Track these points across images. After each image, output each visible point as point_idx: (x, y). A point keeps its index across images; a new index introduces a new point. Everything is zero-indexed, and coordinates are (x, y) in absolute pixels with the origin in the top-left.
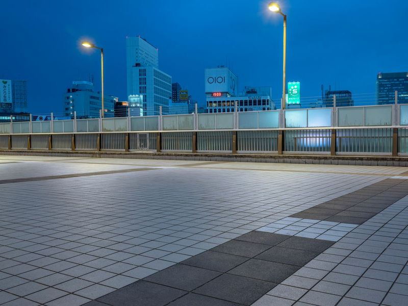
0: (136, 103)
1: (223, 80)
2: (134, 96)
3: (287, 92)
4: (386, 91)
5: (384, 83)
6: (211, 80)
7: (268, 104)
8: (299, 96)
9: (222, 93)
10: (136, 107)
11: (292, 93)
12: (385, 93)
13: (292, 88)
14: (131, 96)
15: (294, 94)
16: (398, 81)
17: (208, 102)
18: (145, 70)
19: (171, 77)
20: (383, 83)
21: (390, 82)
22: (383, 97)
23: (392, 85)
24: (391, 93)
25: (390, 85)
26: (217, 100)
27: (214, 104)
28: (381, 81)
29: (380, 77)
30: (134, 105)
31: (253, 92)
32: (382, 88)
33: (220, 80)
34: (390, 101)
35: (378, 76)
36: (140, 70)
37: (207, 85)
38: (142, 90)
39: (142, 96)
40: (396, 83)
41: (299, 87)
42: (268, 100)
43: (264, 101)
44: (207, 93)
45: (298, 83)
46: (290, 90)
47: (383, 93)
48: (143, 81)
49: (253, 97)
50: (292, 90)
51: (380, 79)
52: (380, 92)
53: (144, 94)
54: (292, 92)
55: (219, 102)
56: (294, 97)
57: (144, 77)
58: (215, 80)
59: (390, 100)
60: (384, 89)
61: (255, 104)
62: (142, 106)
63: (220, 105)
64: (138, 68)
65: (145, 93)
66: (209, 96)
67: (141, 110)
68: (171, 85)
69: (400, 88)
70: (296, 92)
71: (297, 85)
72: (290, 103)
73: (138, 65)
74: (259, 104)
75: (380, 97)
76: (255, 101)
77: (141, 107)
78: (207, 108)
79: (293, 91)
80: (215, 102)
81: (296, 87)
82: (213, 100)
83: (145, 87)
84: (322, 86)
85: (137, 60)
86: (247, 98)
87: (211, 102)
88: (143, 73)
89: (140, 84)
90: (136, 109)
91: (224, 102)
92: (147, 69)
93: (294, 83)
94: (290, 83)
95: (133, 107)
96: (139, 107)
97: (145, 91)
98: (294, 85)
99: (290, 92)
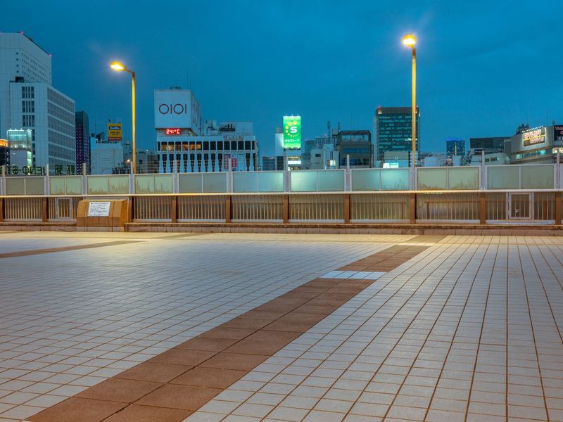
0: (19, 142)
1: (184, 109)
2: (16, 130)
3: (282, 131)
4: (388, 132)
5: (386, 121)
7: (253, 149)
8: (300, 137)
9: (181, 129)
10: (20, 149)
11: (289, 132)
12: (387, 136)
13: (290, 124)
14: (11, 130)
15: (293, 134)
16: (403, 118)
17: (159, 143)
18: (33, 88)
19: (73, 101)
20: (384, 121)
21: (393, 119)
22: (384, 141)
23: (396, 125)
24: (394, 136)
25: (393, 125)
26: (175, 139)
27: (169, 147)
28: (381, 117)
29: (379, 113)
30: (16, 146)
31: (230, 129)
32: (383, 129)
33: (178, 109)
34: (394, 147)
35: (377, 111)
36: (23, 88)
37: (158, 116)
38: (28, 122)
39: (29, 131)
40: (401, 121)
41: (299, 123)
42: (253, 142)
43: (248, 143)
44: (157, 129)
45: (299, 118)
46: (287, 127)
47: (383, 136)
48: (28, 107)
49: (230, 137)
50: (290, 127)
51: (380, 115)
52: (380, 134)
53: (33, 128)
54: (289, 130)
55: (178, 143)
56: (292, 138)
57: (31, 100)
58: (171, 109)
59: (394, 145)
60: (385, 130)
61: (234, 148)
62: (30, 147)
63: (178, 148)
64: (20, 85)
65: (34, 126)
66: (161, 133)
67: (29, 153)
68: (74, 114)
69: (406, 128)
70: (296, 131)
71: (297, 120)
72: (286, 146)
73: (19, 79)
74: (241, 148)
75: (380, 142)
76: (234, 143)
77: (29, 150)
78: (159, 152)
79: (292, 129)
80: (171, 143)
81: (295, 123)
82: (168, 139)
83: (33, 117)
84: (329, 122)
85: (18, 72)
86: (217, 139)
87: (164, 143)
88: (28, 92)
89: (24, 111)
90: (20, 152)
91: (185, 143)
92: (36, 86)
93: (292, 118)
94: (286, 118)
95: (16, 149)
96: (25, 149)
97: (33, 122)
98: (292, 121)
99: (287, 131)
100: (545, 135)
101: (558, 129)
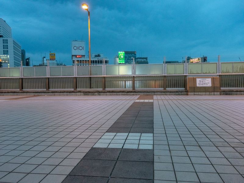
0: (5, 60)
1: (83, 48)
2: (3, 56)
3: (118, 57)
6: (75, 48)
8: (124, 59)
9: (82, 56)
10: (5, 62)
13: (121, 55)
14: (1, 55)
16: (131, 55)
17: (73, 61)
18: (7, 40)
21: (128, 55)
26: (79, 59)
31: (99, 56)
33: (81, 48)
36: (3, 40)
37: (73, 50)
38: (5, 53)
39: (8, 56)
41: (124, 54)
42: (108, 61)
43: (106, 61)
44: (73, 55)
45: (124, 52)
46: (120, 56)
54: (121, 57)
55: (81, 61)
56: (121, 60)
57: (7, 44)
58: (78, 48)
62: (9, 62)
64: (2, 38)
66: (74, 57)
67: (9, 64)
70: (123, 57)
72: (120, 63)
78: (73, 64)
79: (121, 56)
82: (77, 59)
85: (1, 33)
86: (95, 59)
88: (5, 41)
89: (4, 48)
90: (5, 64)
91: (83, 61)
92: (9, 39)
93: (122, 52)
94: (119, 52)
95: (3, 63)
96: (7, 63)
97: (8, 53)
98: (122, 54)
99: (120, 57)
100: (200, 60)
101: (205, 58)
